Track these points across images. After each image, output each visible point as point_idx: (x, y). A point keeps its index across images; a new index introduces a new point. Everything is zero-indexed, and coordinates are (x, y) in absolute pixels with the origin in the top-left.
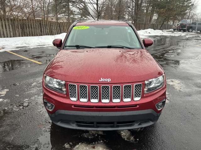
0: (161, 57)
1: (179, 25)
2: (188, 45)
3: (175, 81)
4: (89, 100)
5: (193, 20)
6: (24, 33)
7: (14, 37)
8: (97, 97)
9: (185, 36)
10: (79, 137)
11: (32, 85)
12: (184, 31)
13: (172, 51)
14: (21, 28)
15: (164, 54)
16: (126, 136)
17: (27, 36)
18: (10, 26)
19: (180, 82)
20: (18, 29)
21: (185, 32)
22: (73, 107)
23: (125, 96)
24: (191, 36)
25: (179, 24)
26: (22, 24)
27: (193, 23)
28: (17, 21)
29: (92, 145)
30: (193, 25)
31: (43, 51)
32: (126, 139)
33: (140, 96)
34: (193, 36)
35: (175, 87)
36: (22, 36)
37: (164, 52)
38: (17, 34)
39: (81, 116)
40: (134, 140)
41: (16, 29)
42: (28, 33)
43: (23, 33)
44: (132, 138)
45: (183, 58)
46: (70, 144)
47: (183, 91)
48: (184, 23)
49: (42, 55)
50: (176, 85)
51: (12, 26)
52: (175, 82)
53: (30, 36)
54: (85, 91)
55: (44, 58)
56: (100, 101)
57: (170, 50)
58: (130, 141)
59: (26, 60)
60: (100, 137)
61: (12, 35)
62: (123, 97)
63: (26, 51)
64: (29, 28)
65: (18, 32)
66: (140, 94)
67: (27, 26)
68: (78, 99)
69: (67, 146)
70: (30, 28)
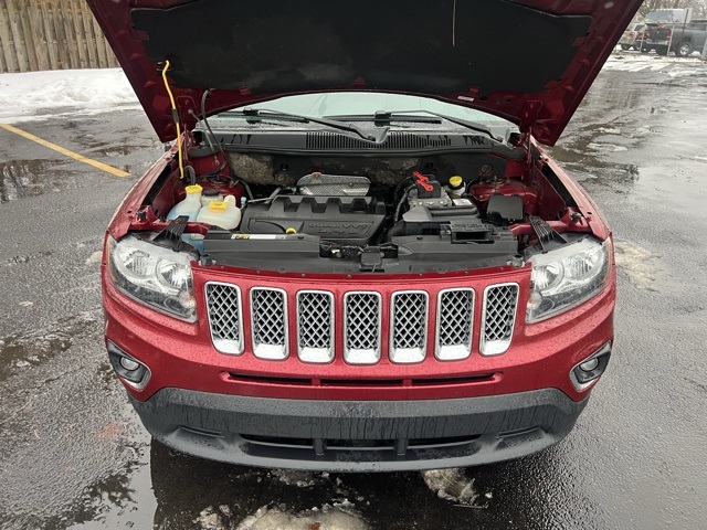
0: (577, 151)
1: (642, 31)
2: (677, 105)
3: (631, 249)
4: (293, 352)
5: (696, 11)
6: (68, 55)
7: (29, 70)
8: (325, 338)
9: (665, 71)
10: (259, 480)
11: (88, 260)
12: (662, 51)
13: (617, 131)
14: (55, 38)
15: (589, 140)
16: (441, 478)
17: (79, 67)
18: (15, 26)
19: (649, 253)
20: (45, 39)
21: (665, 54)
22: (226, 377)
23: (444, 336)
24: (687, 72)
25: (642, 23)
26: (56, 22)
27: (694, 24)
28: (40, 7)
29: (308, 516)
30: (695, 32)
31: (134, 125)
32: (441, 494)
33: (507, 337)
34: (694, 72)
35: (631, 273)
36: (61, 68)
37: (588, 133)
38: (42, 58)
39: (259, 415)
40: (474, 497)
41: (36, 40)
42: (82, 55)
43: (63, 56)
44: (466, 489)
45: (660, 159)
46: (220, 513)
47: (661, 290)
48: (662, 21)
49: (131, 143)
50: (636, 265)
51: (21, 27)
52: (630, 252)
53: (89, 67)
54: (274, 312)
55: (137, 153)
56: (339, 355)
57: (608, 127)
58: (458, 502)
59: (71, 161)
60: (339, 481)
61: (22, 64)
62: (437, 342)
63: (72, 125)
64: (84, 37)
65: (42, 50)
66: (508, 328)
67: (77, 29)
68: (248, 348)
69: (208, 519)
70: (89, 36)
